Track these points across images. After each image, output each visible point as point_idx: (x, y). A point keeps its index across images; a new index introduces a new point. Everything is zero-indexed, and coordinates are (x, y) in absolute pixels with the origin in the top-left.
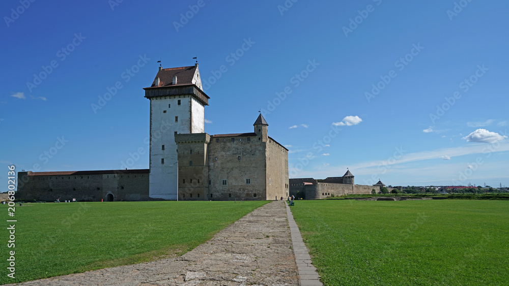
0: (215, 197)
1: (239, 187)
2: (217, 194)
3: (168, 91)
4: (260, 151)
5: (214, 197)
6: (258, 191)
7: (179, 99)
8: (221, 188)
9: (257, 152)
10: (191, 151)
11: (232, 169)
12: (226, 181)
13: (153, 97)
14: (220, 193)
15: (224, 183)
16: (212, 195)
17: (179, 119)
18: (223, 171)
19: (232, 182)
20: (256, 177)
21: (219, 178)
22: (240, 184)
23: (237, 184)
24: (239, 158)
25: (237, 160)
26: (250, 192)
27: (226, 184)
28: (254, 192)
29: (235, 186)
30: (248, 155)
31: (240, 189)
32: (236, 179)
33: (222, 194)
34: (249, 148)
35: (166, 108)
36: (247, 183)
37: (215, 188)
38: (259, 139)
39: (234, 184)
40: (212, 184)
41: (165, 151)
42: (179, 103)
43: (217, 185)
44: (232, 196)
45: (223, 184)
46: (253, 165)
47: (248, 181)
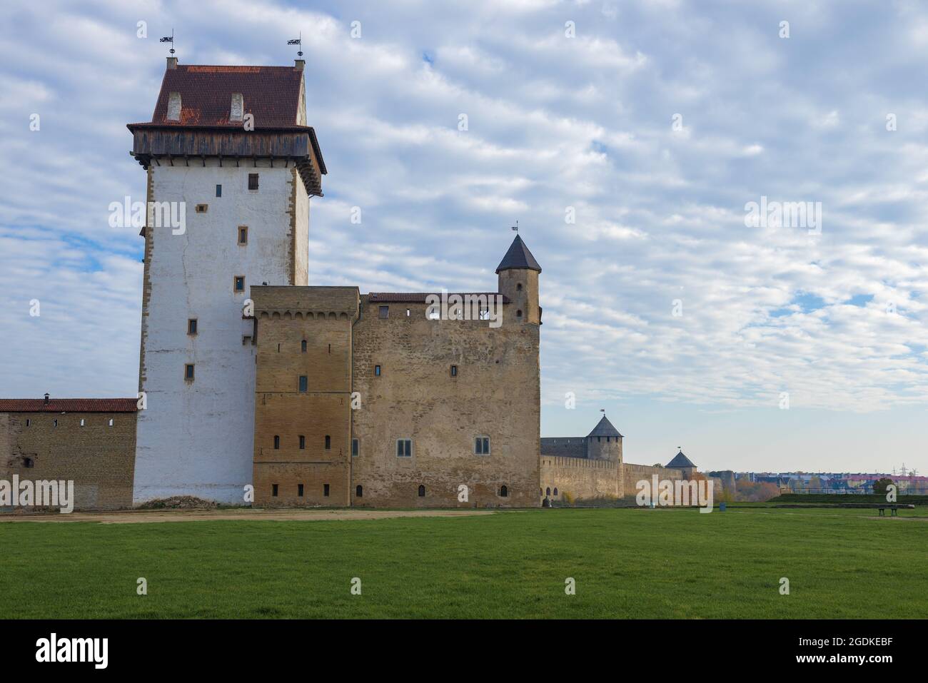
0: (373, 495)
1: (453, 464)
2: (379, 485)
3: (217, 140)
4: (520, 350)
5: (369, 495)
6: (515, 479)
7: (254, 171)
8: (392, 466)
9: (512, 352)
10: (304, 342)
11: (431, 405)
12: (408, 443)
13: (159, 157)
14: (387, 483)
15: (404, 449)
16: (359, 489)
17: (250, 236)
18: (400, 410)
19: (429, 448)
20: (506, 432)
21: (388, 433)
22: (457, 455)
23: (445, 455)
24: (454, 370)
25: (447, 376)
26: (488, 482)
27: (408, 453)
28: (501, 481)
29: (440, 460)
30: (483, 363)
31: (455, 471)
32: (442, 437)
33: (395, 485)
34: (485, 339)
35: (208, 198)
36: (478, 450)
37: (373, 464)
38: (519, 313)
39: (435, 453)
40: (361, 452)
41: (198, 338)
42: (253, 183)
43: (377, 457)
44: (429, 493)
45: (400, 452)
46: (500, 395)
47: (482, 446)
